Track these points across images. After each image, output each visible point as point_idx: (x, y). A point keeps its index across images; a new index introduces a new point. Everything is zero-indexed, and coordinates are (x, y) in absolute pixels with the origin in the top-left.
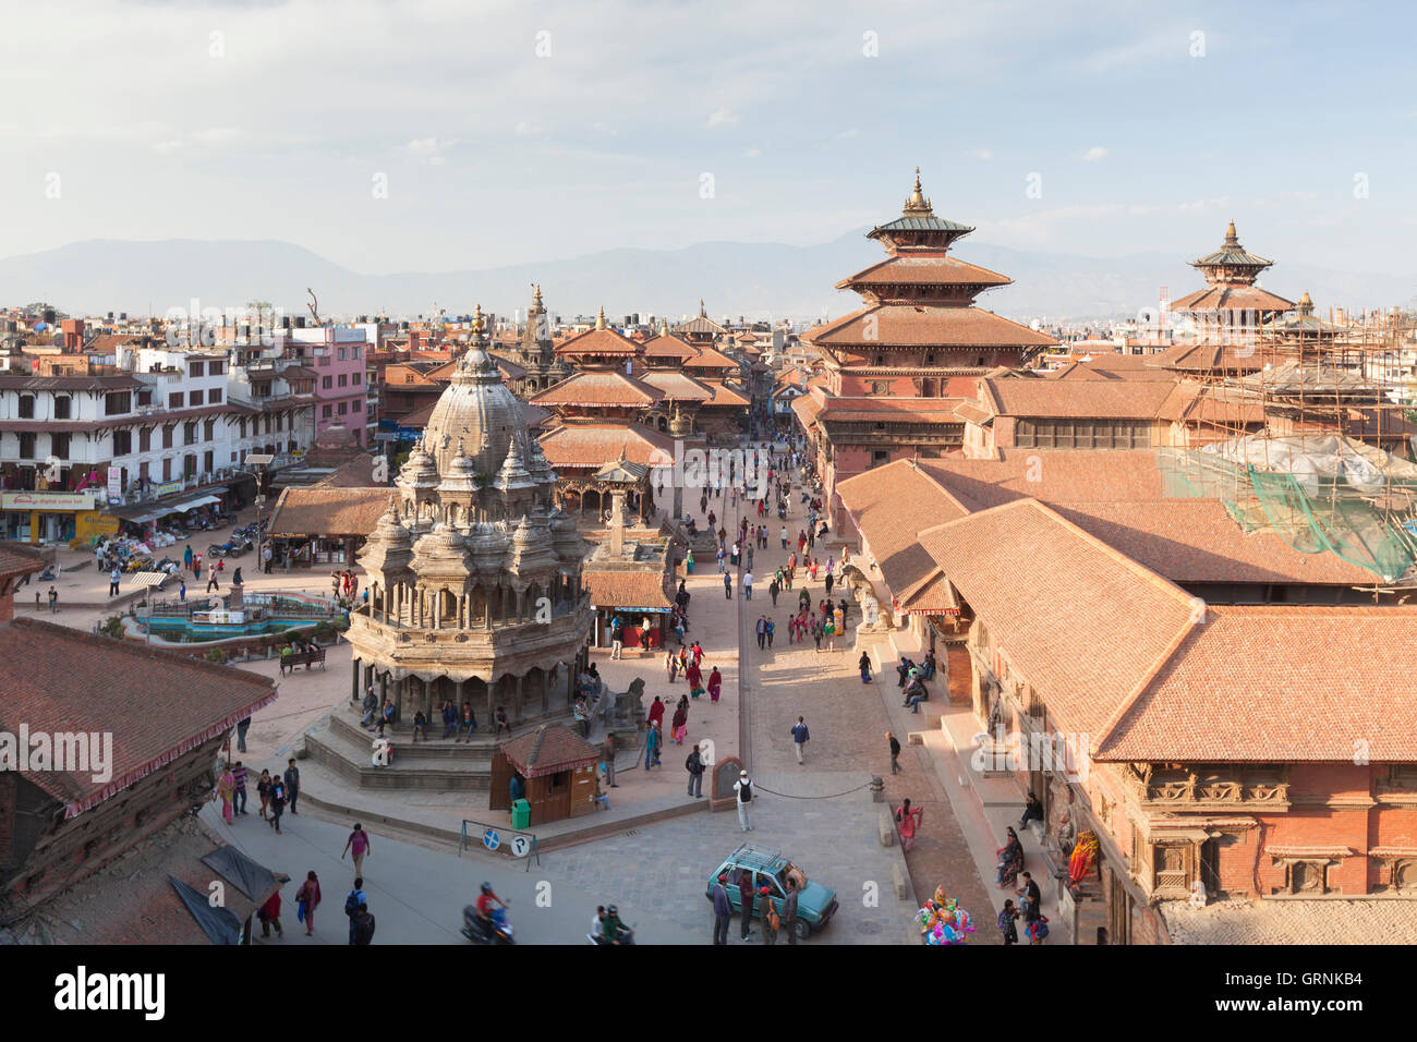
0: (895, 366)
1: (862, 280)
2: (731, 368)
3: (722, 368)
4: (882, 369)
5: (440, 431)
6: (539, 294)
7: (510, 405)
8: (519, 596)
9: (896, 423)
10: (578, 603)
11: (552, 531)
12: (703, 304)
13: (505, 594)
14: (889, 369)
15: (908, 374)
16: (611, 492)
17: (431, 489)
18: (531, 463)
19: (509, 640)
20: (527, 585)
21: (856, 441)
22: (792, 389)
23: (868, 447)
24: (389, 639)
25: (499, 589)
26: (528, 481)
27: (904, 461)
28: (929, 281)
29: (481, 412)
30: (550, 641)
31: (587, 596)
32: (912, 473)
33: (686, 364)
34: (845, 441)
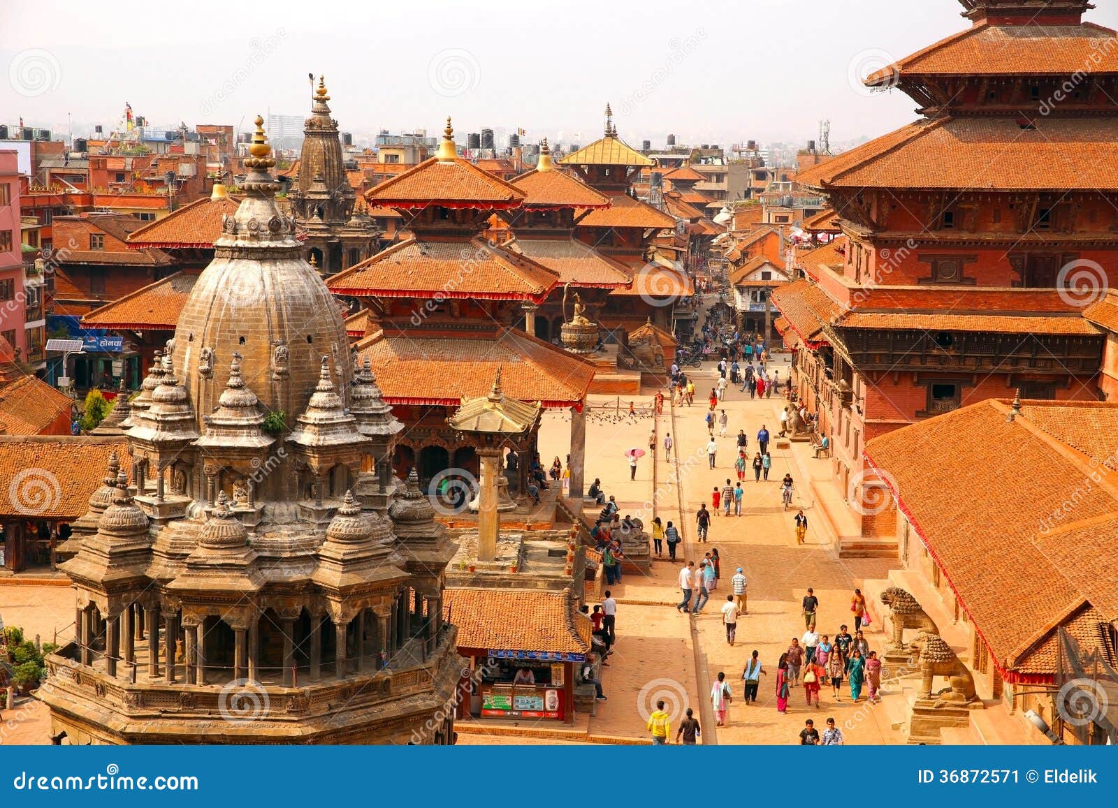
0: (974, 231)
1: (916, 69)
2: (658, 230)
3: (643, 230)
4: (951, 236)
5: (198, 342)
6: (322, 93)
7: (318, 297)
8: (340, 631)
9: (975, 333)
10: (438, 644)
11: (392, 518)
12: (609, 112)
13: (316, 627)
14: (965, 236)
15: (1000, 245)
16: (478, 450)
17: (185, 442)
18: (355, 399)
19: (325, 705)
20: (354, 612)
21: (897, 366)
22: (767, 269)
23: (921, 377)
24: (118, 701)
25: (305, 619)
26: (354, 431)
27: (995, 403)
28: (1046, 69)
29: (268, 311)
30: (393, 709)
31: (452, 631)
32: (1010, 427)
33: (581, 223)
34: (879, 366)
